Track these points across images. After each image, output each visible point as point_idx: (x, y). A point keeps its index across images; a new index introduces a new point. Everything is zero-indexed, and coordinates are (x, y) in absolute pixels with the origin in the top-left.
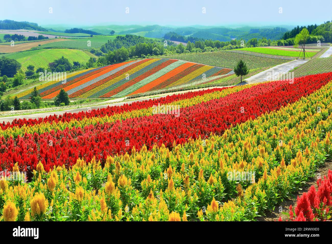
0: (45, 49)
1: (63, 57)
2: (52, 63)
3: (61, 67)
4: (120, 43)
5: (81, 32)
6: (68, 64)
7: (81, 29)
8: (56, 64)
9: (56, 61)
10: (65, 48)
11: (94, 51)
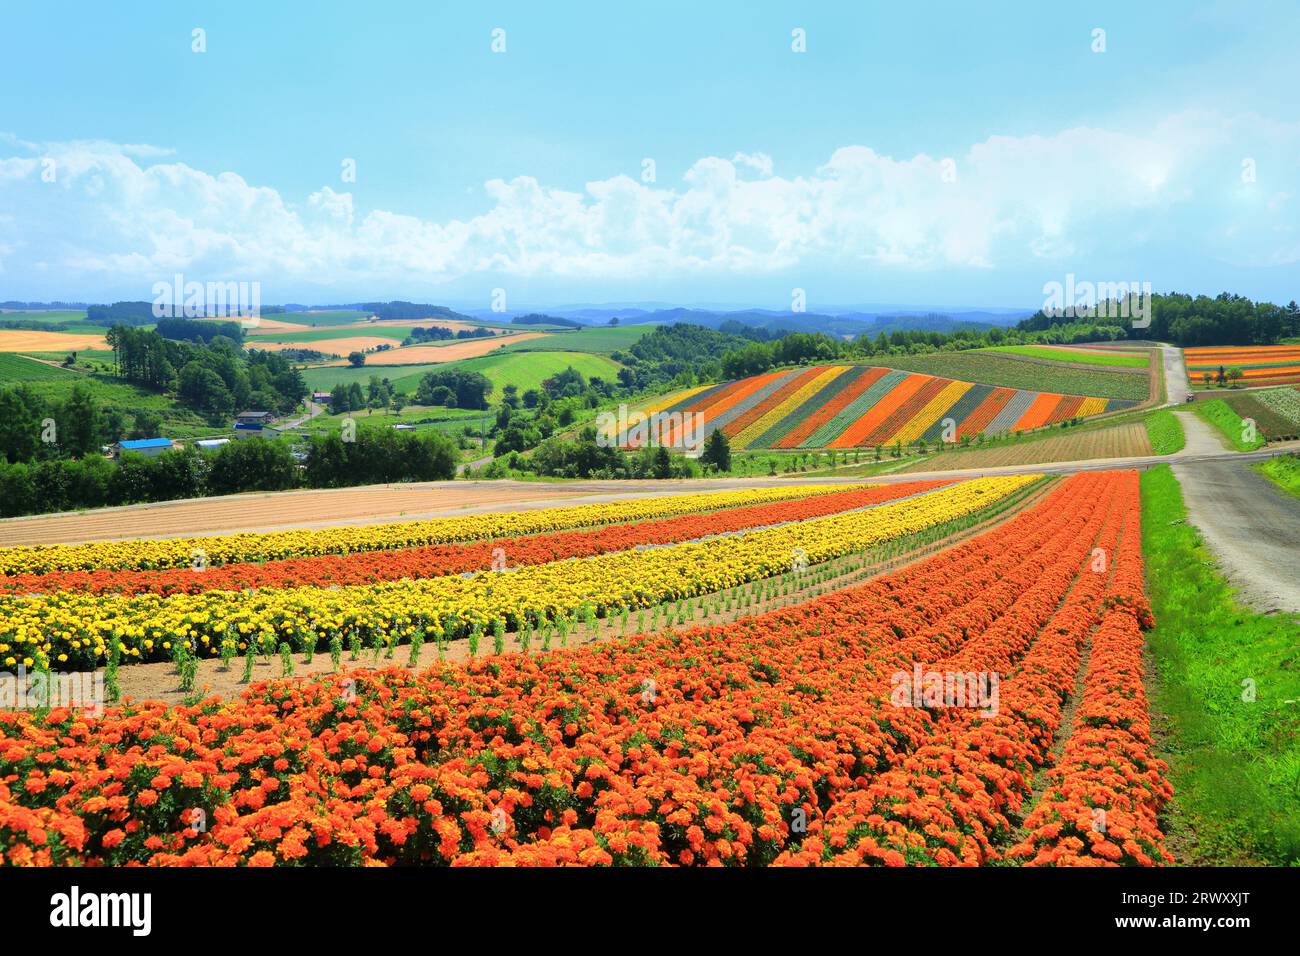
0: (517, 354)
1: (570, 368)
2: (549, 381)
3: (572, 388)
4: (666, 339)
5: (544, 322)
6: (580, 382)
7: (545, 316)
8: (557, 382)
9: (557, 375)
10: (558, 350)
11: (621, 355)
